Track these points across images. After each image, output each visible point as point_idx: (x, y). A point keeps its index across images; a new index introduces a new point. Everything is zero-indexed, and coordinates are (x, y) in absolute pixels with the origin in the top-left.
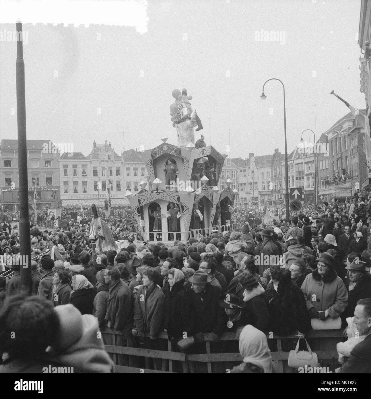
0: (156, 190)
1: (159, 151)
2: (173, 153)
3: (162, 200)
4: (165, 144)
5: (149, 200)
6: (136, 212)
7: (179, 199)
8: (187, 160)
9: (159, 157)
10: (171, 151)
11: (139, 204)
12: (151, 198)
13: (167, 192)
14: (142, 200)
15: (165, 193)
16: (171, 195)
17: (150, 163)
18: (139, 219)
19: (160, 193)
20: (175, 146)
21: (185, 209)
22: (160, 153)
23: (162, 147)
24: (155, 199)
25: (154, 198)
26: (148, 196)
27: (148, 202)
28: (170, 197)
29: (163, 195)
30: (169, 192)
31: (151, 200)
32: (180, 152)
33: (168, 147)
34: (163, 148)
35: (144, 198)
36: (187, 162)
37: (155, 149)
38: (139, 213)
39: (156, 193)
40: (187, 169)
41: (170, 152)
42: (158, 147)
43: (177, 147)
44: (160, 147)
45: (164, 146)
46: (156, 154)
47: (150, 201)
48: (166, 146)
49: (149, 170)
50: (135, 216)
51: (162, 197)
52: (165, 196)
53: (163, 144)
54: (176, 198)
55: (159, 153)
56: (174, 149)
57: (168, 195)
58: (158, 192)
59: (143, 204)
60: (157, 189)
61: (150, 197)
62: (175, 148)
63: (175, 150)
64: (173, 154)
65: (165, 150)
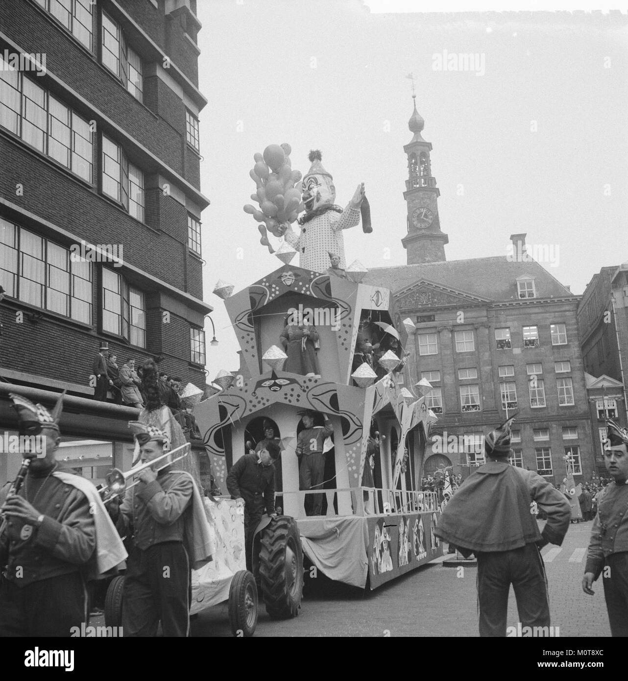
0: (271, 379)
1: (270, 287)
2: (308, 289)
3: (286, 404)
4: (287, 268)
5: (249, 406)
6: (212, 443)
7: (334, 401)
8: (346, 306)
9: (271, 303)
10: (304, 285)
11: (222, 419)
12: (255, 402)
13: (302, 384)
14: (230, 410)
15: (295, 386)
16: (313, 392)
17: (245, 320)
18: (221, 462)
19: (280, 386)
20: (315, 273)
21: (353, 427)
22: (274, 292)
23: (280, 277)
24: (267, 404)
25: (265, 401)
26: (248, 397)
27: (247, 413)
28: (310, 397)
29: (292, 393)
30: (308, 383)
31: (254, 406)
32: (328, 288)
33: (296, 275)
34: (283, 280)
35: (236, 401)
36: (346, 313)
37: (260, 282)
38: (219, 445)
39: (270, 387)
40: (346, 332)
41: (301, 288)
42: (268, 278)
43: (320, 274)
44: (275, 278)
45: (285, 274)
46: (264, 294)
47: (254, 410)
48: (290, 273)
49: (243, 338)
50: (209, 453)
51: (289, 397)
52: (295, 393)
53: (282, 269)
54: (326, 399)
55: (271, 293)
56: (311, 280)
57: (304, 391)
58: (275, 384)
59: (232, 420)
60: (274, 377)
61: (253, 399)
62: (315, 276)
63: (316, 282)
64: (308, 293)
65: (289, 283)
